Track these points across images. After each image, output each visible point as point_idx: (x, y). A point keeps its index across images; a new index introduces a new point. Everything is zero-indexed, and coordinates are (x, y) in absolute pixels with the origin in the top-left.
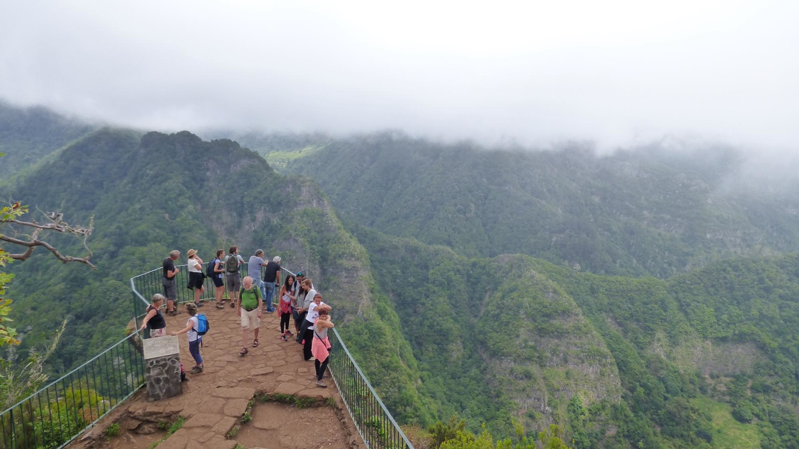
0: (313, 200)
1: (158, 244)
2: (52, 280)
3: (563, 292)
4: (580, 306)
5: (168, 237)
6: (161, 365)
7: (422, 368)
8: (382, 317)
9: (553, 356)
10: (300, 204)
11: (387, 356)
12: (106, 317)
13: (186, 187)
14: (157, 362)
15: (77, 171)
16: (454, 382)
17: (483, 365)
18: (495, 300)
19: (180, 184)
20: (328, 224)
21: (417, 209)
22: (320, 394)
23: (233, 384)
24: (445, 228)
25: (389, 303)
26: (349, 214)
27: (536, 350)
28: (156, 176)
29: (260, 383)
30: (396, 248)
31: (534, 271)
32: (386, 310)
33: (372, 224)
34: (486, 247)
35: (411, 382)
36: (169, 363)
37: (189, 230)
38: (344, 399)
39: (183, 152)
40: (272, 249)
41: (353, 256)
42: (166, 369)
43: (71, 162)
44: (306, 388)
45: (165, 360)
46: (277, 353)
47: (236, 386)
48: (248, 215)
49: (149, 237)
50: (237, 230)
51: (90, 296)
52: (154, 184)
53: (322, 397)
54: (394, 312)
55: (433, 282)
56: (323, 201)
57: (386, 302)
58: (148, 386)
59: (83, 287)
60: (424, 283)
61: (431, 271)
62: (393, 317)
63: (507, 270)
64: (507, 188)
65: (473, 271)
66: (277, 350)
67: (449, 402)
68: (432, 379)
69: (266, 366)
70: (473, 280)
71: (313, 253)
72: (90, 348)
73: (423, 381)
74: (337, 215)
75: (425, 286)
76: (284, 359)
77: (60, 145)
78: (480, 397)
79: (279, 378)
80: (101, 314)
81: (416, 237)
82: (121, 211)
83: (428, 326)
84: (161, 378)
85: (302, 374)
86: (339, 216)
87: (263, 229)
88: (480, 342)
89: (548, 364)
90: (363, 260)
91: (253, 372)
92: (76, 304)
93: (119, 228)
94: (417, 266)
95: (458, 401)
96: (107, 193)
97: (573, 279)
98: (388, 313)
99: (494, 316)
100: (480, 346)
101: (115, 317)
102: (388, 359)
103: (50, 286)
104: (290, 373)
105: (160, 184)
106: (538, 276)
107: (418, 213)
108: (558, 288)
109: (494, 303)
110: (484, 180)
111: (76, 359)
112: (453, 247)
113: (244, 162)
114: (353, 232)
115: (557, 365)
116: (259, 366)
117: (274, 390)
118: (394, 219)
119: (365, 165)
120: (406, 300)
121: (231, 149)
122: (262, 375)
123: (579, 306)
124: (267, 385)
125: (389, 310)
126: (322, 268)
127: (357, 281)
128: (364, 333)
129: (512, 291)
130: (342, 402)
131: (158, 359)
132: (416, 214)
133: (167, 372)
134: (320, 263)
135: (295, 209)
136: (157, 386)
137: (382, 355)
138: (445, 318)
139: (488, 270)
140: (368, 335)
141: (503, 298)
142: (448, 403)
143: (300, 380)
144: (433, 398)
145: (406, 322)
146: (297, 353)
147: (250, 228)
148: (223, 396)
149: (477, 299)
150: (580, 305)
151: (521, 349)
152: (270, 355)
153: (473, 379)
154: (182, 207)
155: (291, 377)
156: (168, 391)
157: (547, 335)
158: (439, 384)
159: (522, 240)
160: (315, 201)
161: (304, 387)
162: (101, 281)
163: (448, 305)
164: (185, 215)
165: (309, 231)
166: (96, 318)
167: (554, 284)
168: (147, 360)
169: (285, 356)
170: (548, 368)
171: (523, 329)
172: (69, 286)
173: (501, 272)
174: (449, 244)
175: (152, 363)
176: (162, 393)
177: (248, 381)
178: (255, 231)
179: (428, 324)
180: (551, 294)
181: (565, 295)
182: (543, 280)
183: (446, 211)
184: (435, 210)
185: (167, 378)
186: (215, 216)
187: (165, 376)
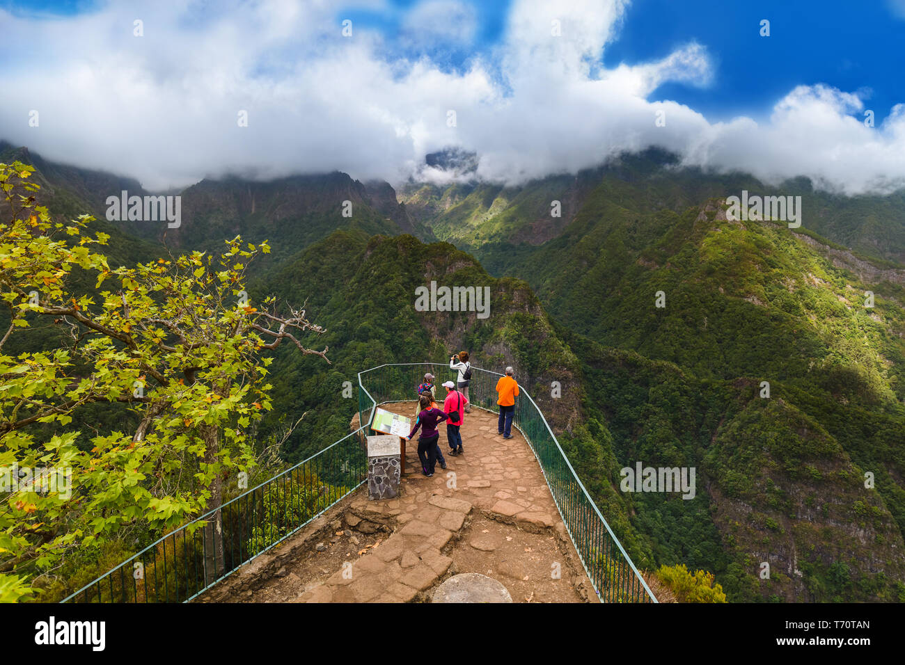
0: (525, 304)
1: (378, 341)
2: (288, 368)
3: (823, 430)
4: (847, 451)
5: (386, 334)
6: (383, 465)
7: (637, 498)
8: (594, 435)
9: (808, 508)
10: (512, 308)
11: (597, 478)
12: (329, 405)
13: (405, 287)
14: (379, 461)
15: (315, 269)
16: (675, 519)
17: (712, 506)
18: (730, 431)
19: (400, 285)
20: (540, 330)
21: (638, 320)
22: (541, 520)
23: (449, 495)
24: (671, 342)
25: (603, 419)
26: (562, 321)
27: (784, 498)
28: (379, 277)
29: (477, 496)
30: (613, 360)
31: (783, 401)
32: (599, 427)
33: (586, 333)
34: (721, 367)
35: (623, 513)
36: (390, 463)
37: (405, 330)
38: (569, 531)
39: (404, 254)
40: (481, 353)
41: (564, 365)
42: (387, 469)
43: (310, 262)
44: (527, 510)
45: (386, 459)
46: (494, 466)
47: (452, 497)
48: (461, 317)
49: (370, 334)
50: (449, 331)
51: (317, 385)
52: (377, 283)
53: (544, 524)
54: (607, 430)
55: (654, 402)
56: (536, 306)
57: (599, 419)
58: (369, 484)
59: (312, 376)
60: (644, 401)
61: (652, 389)
62: (605, 437)
63: (747, 396)
64: (750, 300)
65: (703, 394)
66: (495, 463)
67: (668, 542)
68: (648, 512)
69: (483, 479)
70: (702, 404)
71: (523, 360)
72: (314, 433)
73: (637, 513)
74: (550, 322)
75: (644, 405)
76: (502, 474)
77: (302, 247)
78: (706, 543)
79: (496, 495)
80: (325, 403)
81: (636, 350)
82: (348, 308)
83: (646, 451)
84: (382, 478)
85: (520, 494)
86: (551, 323)
87: (475, 333)
88: (710, 477)
89: (800, 517)
90: (575, 370)
91: (471, 484)
92: (306, 391)
93: (345, 323)
94: (635, 382)
95: (679, 543)
96: (337, 291)
97: (837, 415)
98: (601, 431)
99: (728, 449)
100: (709, 482)
101: (337, 407)
102: (598, 482)
103: (286, 372)
104: (509, 491)
105: (382, 284)
106: (788, 406)
107: (639, 324)
108: (816, 424)
109: (729, 433)
110: (721, 290)
111: (303, 442)
112: (678, 363)
113: (460, 265)
114: (565, 339)
115: (812, 519)
116: (476, 478)
117: (492, 506)
118: (611, 329)
119: (582, 270)
120: (622, 418)
121: (448, 251)
122: (479, 488)
123: (845, 449)
124: (483, 499)
125: (602, 428)
126: (531, 376)
127: (567, 393)
128: (573, 450)
129: (751, 421)
130: (566, 534)
131: (380, 458)
132: (636, 325)
133: (388, 472)
134: (529, 371)
135: (507, 313)
136: (377, 485)
137: (592, 477)
138: (666, 444)
139: (722, 394)
140: (577, 453)
141: (740, 428)
142: (666, 543)
143: (519, 500)
144: (647, 534)
145: (620, 443)
146: (515, 469)
147: (462, 330)
148: (439, 505)
149: (707, 426)
150: (848, 448)
151: (762, 492)
152: (488, 467)
153: (697, 519)
154: (401, 307)
155: (510, 496)
156: (388, 492)
157: (799, 480)
158: (656, 519)
159: (768, 362)
160: (527, 306)
161: (523, 509)
162: (327, 372)
163: (670, 429)
164: (402, 315)
165: (519, 336)
166: (322, 406)
167: (810, 419)
168: (370, 457)
169: (503, 471)
170: (799, 521)
171: (767, 469)
172: (301, 374)
173: (739, 398)
174: (676, 360)
175: (374, 462)
176: (382, 493)
177: (466, 493)
178: (466, 334)
179: (646, 449)
180: (805, 430)
181: (826, 433)
182: (795, 413)
183: (672, 323)
184: (660, 322)
185: (387, 478)
186: (430, 317)
187: (386, 476)
